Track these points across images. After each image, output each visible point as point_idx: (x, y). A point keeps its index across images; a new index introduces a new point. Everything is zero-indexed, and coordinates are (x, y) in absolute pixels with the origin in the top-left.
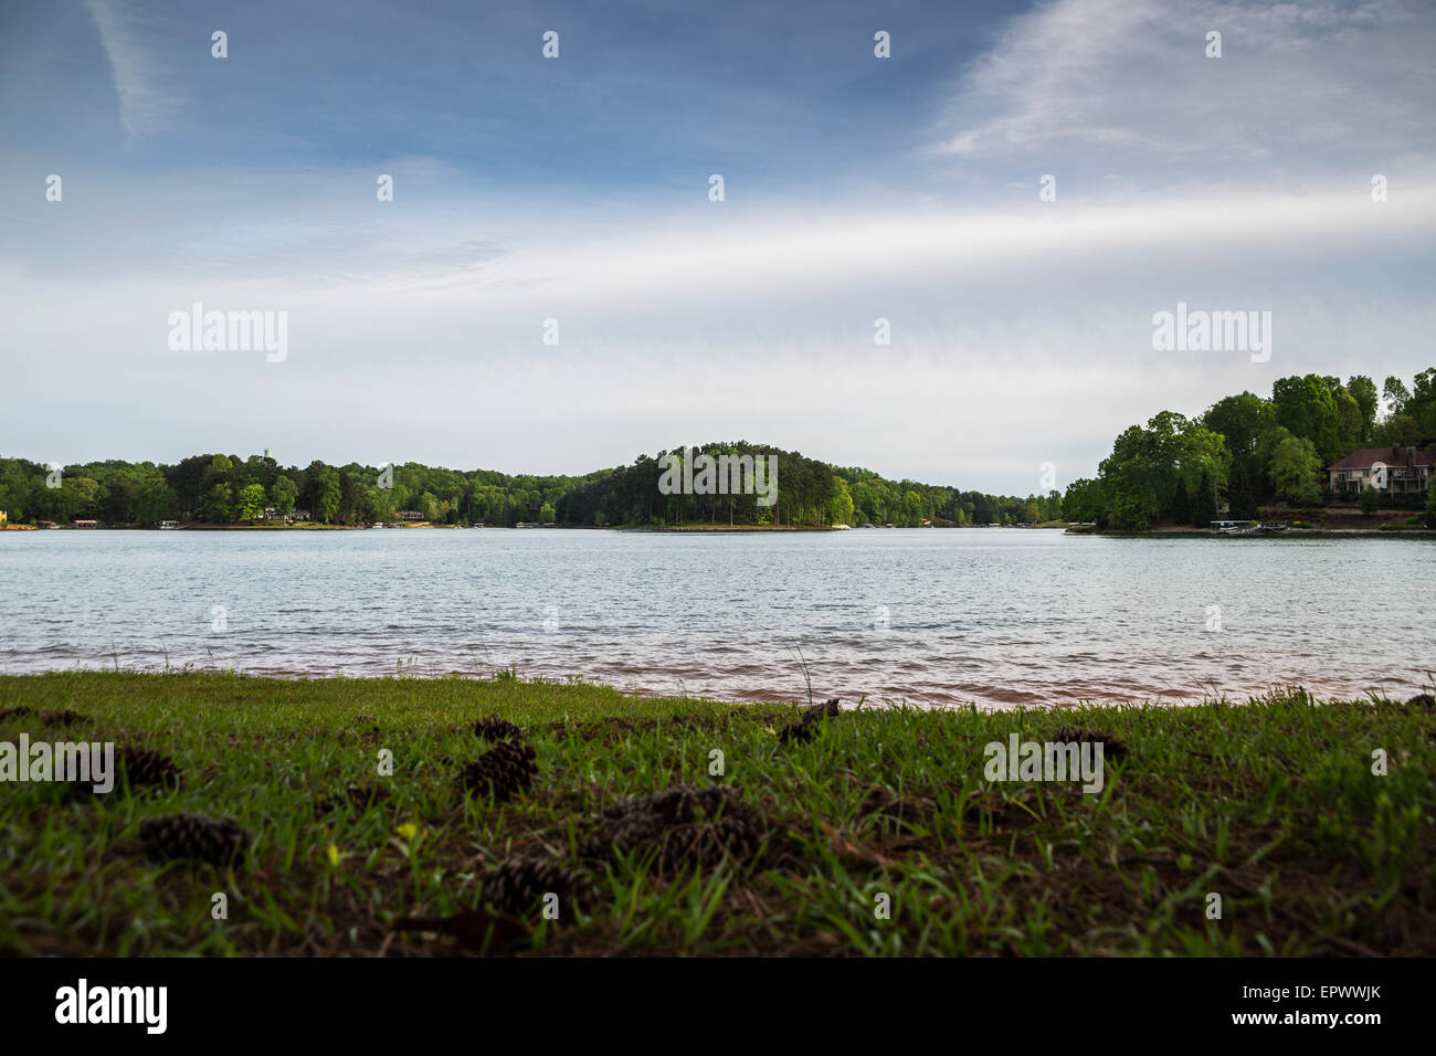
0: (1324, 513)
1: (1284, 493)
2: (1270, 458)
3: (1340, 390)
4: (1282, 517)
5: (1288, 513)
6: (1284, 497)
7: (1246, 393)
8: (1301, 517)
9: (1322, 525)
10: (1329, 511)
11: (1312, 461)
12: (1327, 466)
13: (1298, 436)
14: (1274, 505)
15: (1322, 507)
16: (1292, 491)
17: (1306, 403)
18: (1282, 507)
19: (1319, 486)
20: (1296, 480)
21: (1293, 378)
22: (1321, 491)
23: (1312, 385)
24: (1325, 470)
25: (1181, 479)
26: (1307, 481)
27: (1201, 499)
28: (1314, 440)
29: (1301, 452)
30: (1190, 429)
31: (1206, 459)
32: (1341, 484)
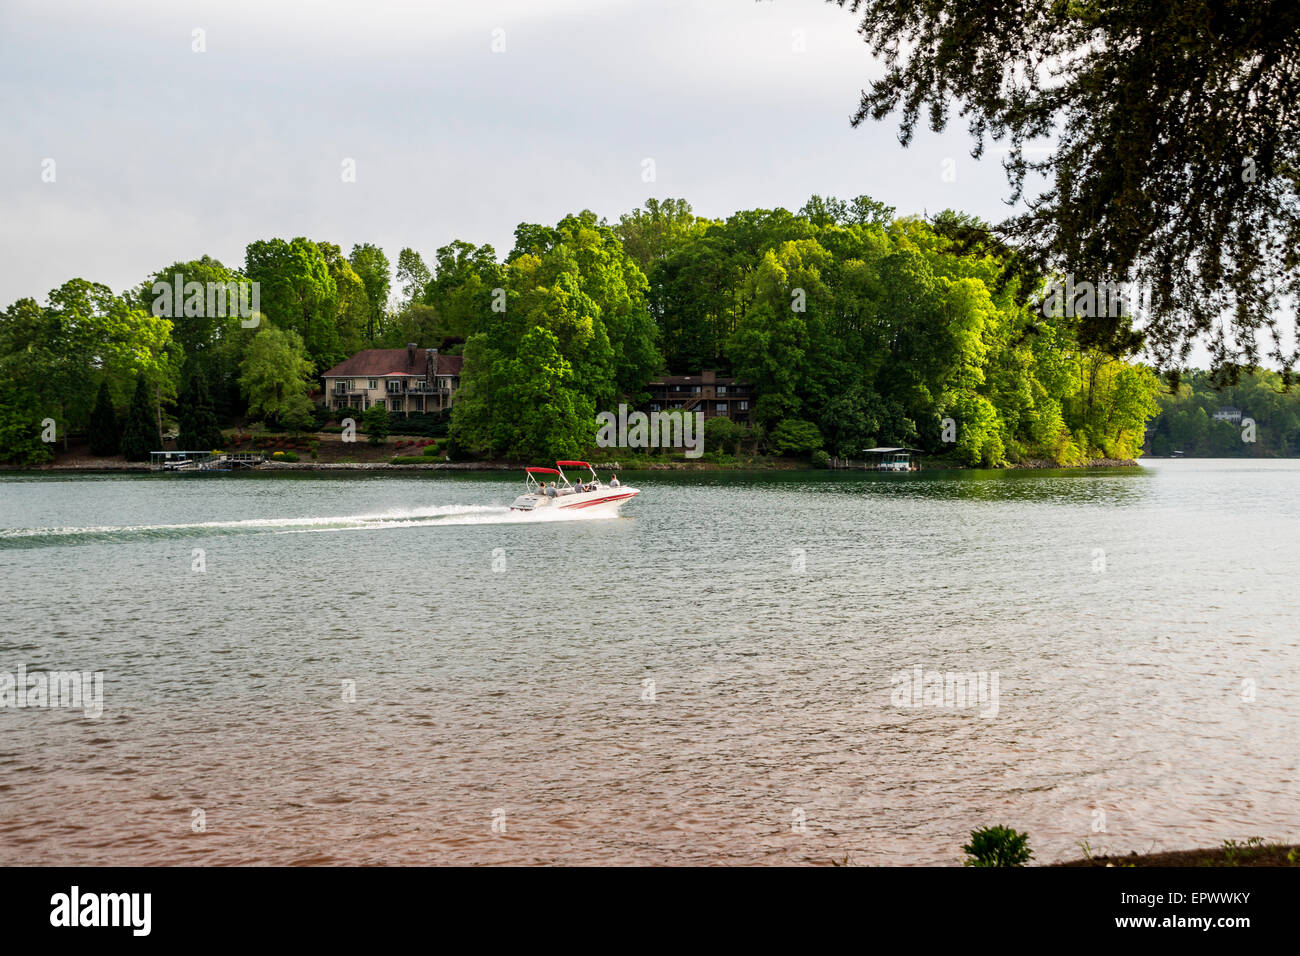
0: (318, 439)
1: (261, 409)
2: (241, 357)
3: (339, 263)
4: (259, 444)
5: (266, 439)
6: (260, 416)
7: (205, 259)
8: (284, 444)
9: (314, 457)
10: (322, 436)
11: (300, 363)
12: (322, 372)
13: (282, 328)
14: (245, 427)
15: (314, 430)
16: (272, 407)
17: (293, 279)
18: (258, 431)
19: (310, 401)
20: (278, 391)
21: (274, 242)
22: (313, 408)
23: (303, 254)
24: (319, 377)
25: (104, 386)
26: (293, 393)
27: (135, 418)
28: (304, 334)
29: (286, 351)
30: (116, 310)
31: (144, 357)
32: (340, 398)
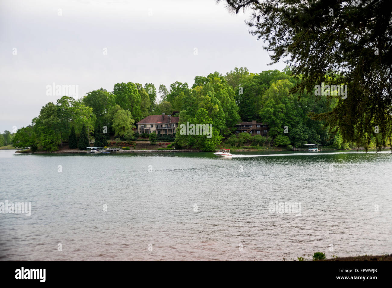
0: (136, 143)
1: (118, 134)
2: (113, 118)
3: (142, 89)
4: (118, 145)
5: (120, 143)
6: (118, 136)
7: (102, 89)
8: (126, 145)
9: (134, 148)
10: (137, 142)
11: (130, 120)
12: (136, 122)
13: (124, 109)
14: (114, 139)
15: (134, 140)
16: (122, 133)
17: (128, 95)
18: (118, 141)
19: (133, 131)
20: (124, 128)
21: (122, 83)
22: (134, 133)
23: (131, 87)
24: (136, 124)
25: (73, 128)
26: (128, 129)
27: (82, 137)
28: (131, 111)
29: (126, 116)
30: (76, 104)
31: (85, 119)
32: (142, 131)
